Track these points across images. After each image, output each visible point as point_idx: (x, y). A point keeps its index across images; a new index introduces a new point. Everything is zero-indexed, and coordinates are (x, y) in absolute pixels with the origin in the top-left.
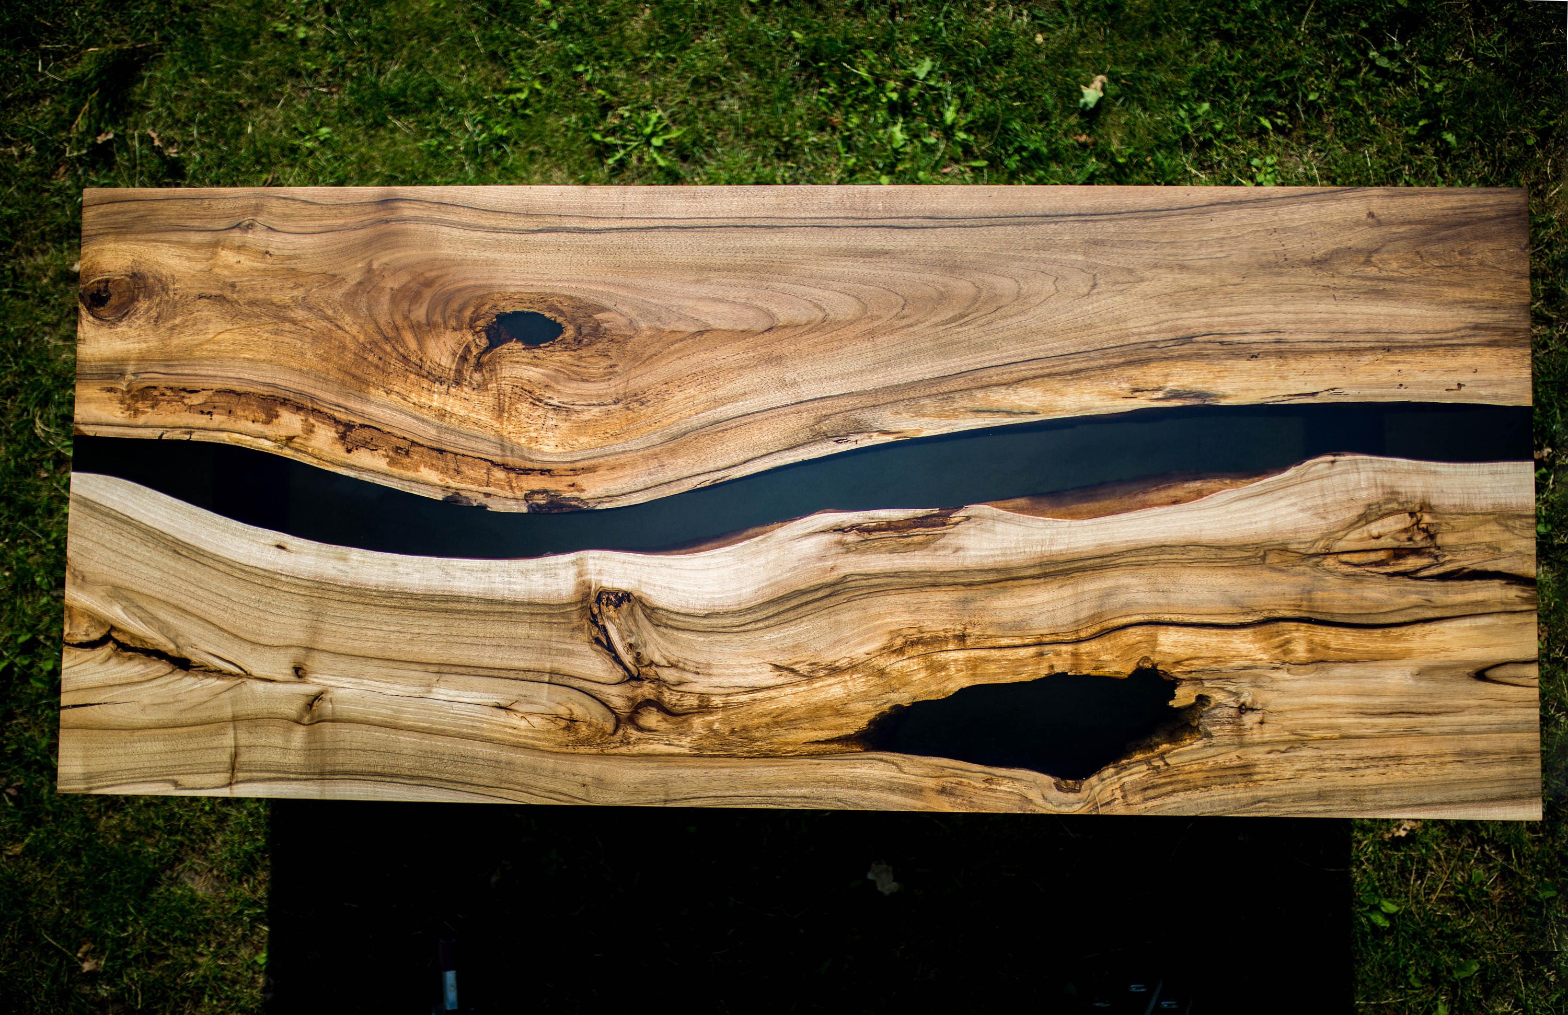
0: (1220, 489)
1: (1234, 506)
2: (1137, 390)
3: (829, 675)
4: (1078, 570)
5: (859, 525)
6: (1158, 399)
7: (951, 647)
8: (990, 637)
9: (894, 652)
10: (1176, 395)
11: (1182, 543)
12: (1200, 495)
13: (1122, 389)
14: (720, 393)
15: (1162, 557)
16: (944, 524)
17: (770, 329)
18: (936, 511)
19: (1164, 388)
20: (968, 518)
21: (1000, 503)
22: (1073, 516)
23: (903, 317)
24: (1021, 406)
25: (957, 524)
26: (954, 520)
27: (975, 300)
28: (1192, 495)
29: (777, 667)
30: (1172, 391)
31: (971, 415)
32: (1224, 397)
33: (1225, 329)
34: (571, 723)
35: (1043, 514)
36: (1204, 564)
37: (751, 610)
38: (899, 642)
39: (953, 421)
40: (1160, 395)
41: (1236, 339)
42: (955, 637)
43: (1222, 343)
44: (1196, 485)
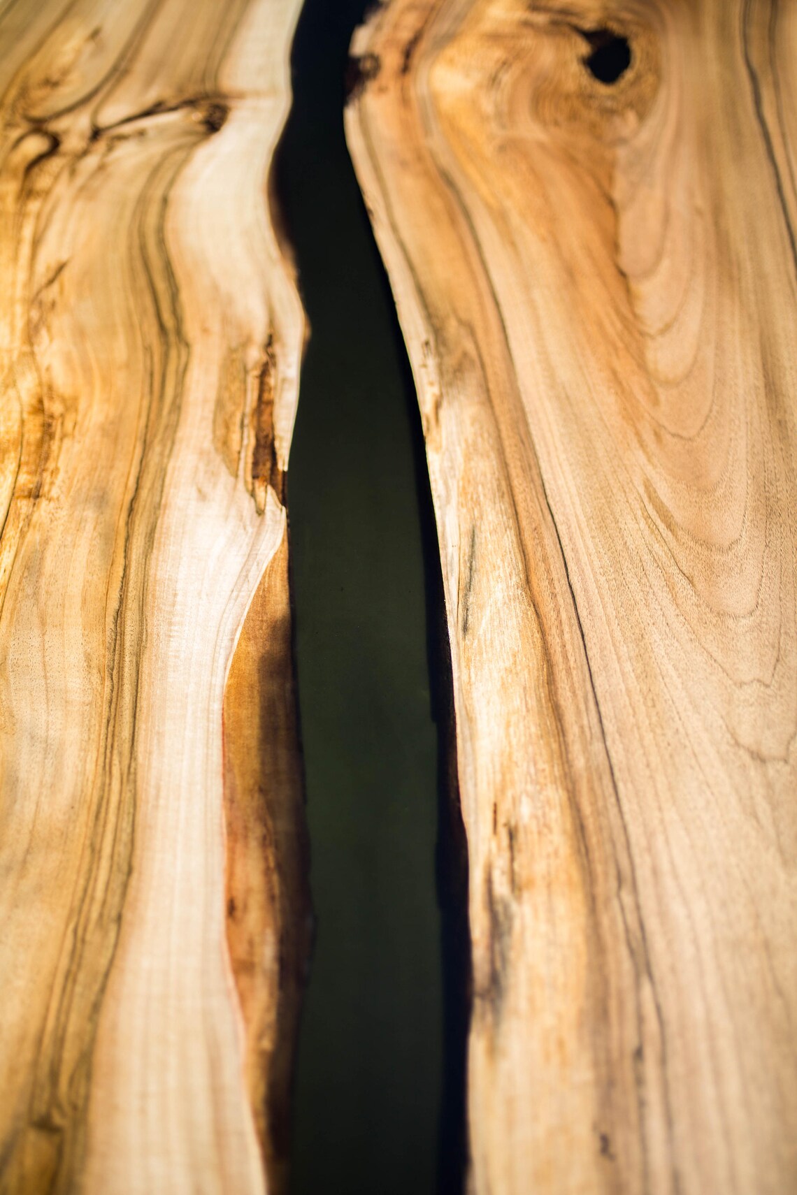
0: (247, 1020)
1: (198, 1052)
2: (512, 835)
3: (29, 322)
4: (117, 690)
5: (274, 365)
6: (489, 881)
7: (23, 478)
8: (23, 534)
9: (41, 401)
10: (498, 928)
11: (128, 916)
12: (243, 967)
13: (515, 802)
14: (515, 219)
15: (105, 863)
16: (255, 477)
17: (622, 274)
18: (283, 465)
19: (519, 898)
20: (260, 512)
21: (282, 565)
22: (233, 695)
23: (657, 435)
24: (481, 607)
25: (253, 494)
26: (260, 492)
27: (707, 544)
28: (242, 951)
29: (61, 268)
30: (509, 917)
31: (466, 527)
32: (493, 1051)
33: (677, 1067)
34: (51, 83)
35: (248, 635)
36: (64, 962)
37: (161, 242)
38: (56, 408)
39: (454, 499)
40: (501, 888)
41: (653, 1094)
42: (39, 486)
43: (639, 1054)
44: (267, 953)
